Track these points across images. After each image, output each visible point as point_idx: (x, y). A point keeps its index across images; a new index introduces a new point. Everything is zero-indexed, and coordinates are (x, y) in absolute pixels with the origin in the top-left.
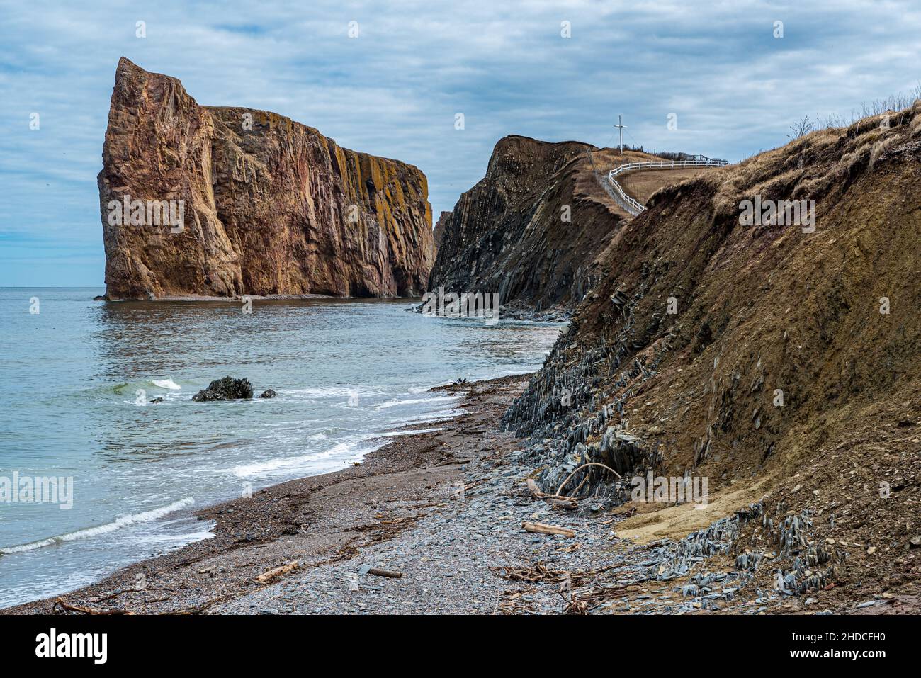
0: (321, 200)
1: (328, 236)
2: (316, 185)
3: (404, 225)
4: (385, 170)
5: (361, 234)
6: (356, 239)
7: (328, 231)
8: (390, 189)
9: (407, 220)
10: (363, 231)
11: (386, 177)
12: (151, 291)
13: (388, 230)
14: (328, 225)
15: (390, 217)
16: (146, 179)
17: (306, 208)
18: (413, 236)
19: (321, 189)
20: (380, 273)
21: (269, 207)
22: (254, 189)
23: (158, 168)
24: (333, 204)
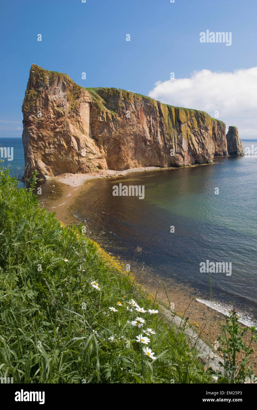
0: (152, 128)
1: (157, 143)
2: (150, 122)
3: (197, 136)
4: (189, 114)
5: (173, 141)
6: (171, 143)
7: (156, 141)
8: (191, 122)
9: (198, 134)
10: (175, 140)
11: (189, 117)
12: (46, 174)
13: (188, 139)
14: (156, 139)
15: (190, 133)
16: (43, 122)
17: (144, 132)
18: (202, 140)
19: (153, 124)
20: (183, 157)
21: (120, 133)
22: (111, 125)
23: (50, 117)
24: (159, 130)
